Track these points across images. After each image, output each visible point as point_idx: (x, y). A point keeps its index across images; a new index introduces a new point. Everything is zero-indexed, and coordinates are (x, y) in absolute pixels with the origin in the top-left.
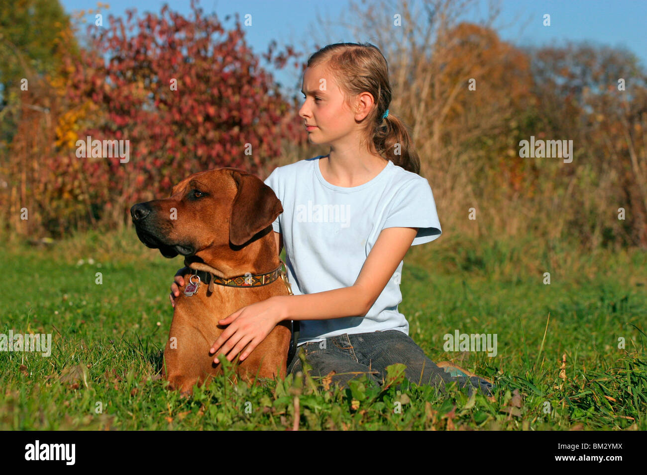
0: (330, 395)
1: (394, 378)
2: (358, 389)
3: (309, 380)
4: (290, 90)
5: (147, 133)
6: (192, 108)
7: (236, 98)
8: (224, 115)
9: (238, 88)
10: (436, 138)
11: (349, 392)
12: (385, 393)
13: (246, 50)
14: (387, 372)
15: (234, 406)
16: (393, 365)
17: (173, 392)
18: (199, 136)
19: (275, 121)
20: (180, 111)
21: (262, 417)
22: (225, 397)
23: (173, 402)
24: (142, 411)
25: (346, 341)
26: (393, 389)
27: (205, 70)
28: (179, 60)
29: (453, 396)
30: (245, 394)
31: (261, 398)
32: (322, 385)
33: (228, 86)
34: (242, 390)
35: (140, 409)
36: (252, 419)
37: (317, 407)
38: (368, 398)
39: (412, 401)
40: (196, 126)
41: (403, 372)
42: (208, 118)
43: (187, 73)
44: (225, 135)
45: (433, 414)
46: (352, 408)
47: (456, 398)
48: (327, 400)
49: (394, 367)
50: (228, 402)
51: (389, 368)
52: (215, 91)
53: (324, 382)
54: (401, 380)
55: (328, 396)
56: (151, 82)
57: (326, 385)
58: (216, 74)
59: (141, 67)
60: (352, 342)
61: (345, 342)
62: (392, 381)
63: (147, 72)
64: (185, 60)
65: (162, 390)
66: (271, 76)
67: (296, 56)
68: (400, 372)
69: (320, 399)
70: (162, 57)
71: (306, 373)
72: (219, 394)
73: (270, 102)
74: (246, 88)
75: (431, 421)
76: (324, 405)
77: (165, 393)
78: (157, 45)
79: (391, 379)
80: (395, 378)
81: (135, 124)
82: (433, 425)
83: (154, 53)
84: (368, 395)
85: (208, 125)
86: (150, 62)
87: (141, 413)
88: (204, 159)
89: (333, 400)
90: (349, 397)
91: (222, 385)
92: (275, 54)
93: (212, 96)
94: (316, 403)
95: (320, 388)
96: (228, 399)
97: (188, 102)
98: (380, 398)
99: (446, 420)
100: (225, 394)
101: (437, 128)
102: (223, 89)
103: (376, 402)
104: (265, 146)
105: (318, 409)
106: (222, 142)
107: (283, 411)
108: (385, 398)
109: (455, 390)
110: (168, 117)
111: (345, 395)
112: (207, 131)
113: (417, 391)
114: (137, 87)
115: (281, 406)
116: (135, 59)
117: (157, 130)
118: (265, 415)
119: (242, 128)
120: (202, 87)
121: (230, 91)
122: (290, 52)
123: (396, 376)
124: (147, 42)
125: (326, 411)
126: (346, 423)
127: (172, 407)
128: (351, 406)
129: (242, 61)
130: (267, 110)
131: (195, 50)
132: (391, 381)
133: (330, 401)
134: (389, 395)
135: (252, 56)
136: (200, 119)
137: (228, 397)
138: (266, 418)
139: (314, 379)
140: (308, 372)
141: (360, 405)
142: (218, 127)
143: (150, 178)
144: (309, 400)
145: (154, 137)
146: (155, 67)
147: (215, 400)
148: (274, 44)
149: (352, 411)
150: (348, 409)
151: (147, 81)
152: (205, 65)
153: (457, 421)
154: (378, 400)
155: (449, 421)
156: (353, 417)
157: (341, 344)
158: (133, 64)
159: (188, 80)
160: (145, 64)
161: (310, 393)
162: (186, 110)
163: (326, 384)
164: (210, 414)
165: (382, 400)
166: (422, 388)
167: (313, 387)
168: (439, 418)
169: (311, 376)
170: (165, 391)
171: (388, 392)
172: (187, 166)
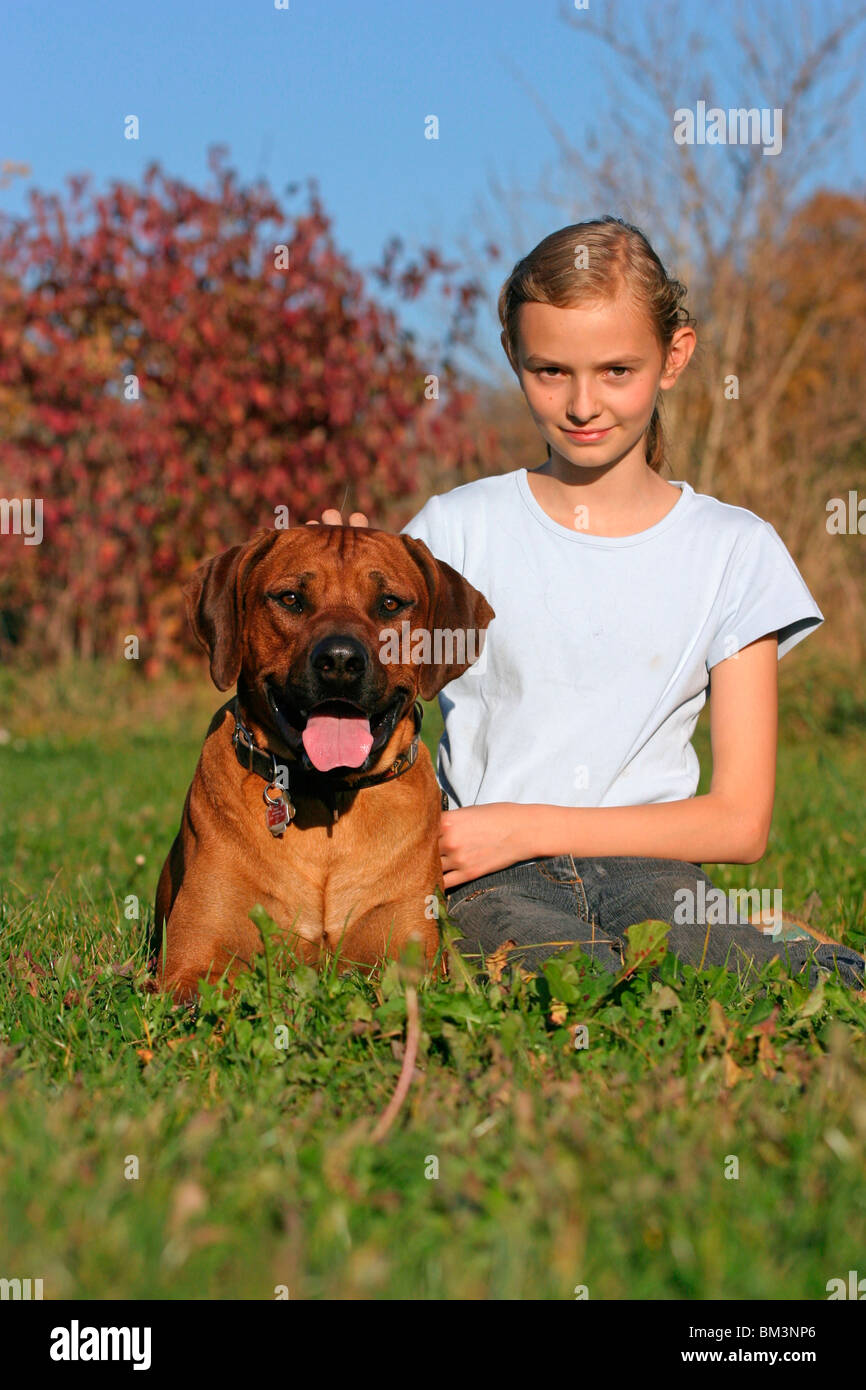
0: (502, 994)
1: (643, 953)
2: (564, 979)
3: (457, 961)
4: (434, 346)
5: (119, 449)
6: (219, 393)
7: (315, 368)
8: (291, 404)
9: (318, 345)
10: (761, 444)
11: (542, 983)
12: (625, 986)
13: (335, 260)
14: (627, 940)
15: (290, 1024)
16: (641, 925)
17: (157, 997)
18: (234, 454)
19: (403, 416)
20: (192, 398)
21: (350, 1045)
22: (270, 1004)
23: (157, 1019)
24: (87, 1040)
25: (568, 868)
26: (644, 976)
27: (245, 307)
28: (188, 285)
29: (777, 992)
30: (312, 996)
31: (347, 1003)
32: (487, 972)
33: (295, 340)
34: (305, 986)
35: (82, 1035)
36: (327, 1048)
37: (471, 1019)
38: (586, 998)
39: (682, 1000)
40: (228, 431)
41: (663, 939)
42: (254, 412)
43: (205, 312)
44: (294, 449)
45: (728, 1028)
46: (552, 1021)
47: (782, 995)
48: (494, 1004)
49: (644, 929)
50: (275, 1013)
51: (633, 931)
52: (269, 354)
53: (491, 967)
54: (660, 957)
55: (496, 995)
56: (125, 335)
57: (494, 972)
58: (271, 314)
59: (102, 303)
60: (579, 872)
61: (566, 871)
62: (640, 960)
63: (115, 313)
64: (201, 283)
65: (133, 992)
66: (392, 318)
67: (447, 269)
68: (657, 939)
69: (479, 1001)
70: (149, 280)
71: (450, 946)
72: (255, 999)
73: (392, 373)
74: (336, 344)
75: (723, 1042)
76: (489, 1014)
77: (139, 999)
78: (138, 254)
79: (637, 955)
80: (646, 953)
81: (93, 431)
82: (729, 1051)
83: (131, 270)
84: (587, 993)
85: (256, 428)
86: (122, 292)
87: (85, 1044)
88: (248, 503)
89: (510, 1003)
90: (543, 996)
91: (262, 977)
92: (400, 267)
93: (263, 362)
94: (469, 1011)
95: (483, 979)
96: (276, 1008)
97: (209, 378)
98: (614, 996)
99: (757, 1039)
100: (270, 997)
101: (762, 423)
102: (285, 344)
103: (604, 1006)
104: (382, 471)
105: (472, 1022)
106: (287, 464)
107: (397, 1030)
108: (625, 997)
109: (782, 977)
110: (164, 412)
111: (535, 992)
112: (253, 441)
113: (696, 981)
114: (96, 349)
115: (393, 1018)
116: (90, 285)
117: (142, 442)
118: (358, 1039)
119: (331, 430)
120: (240, 343)
121: (300, 353)
122: (433, 261)
123: (648, 949)
124: (114, 247)
125: (492, 1026)
126: (536, 1053)
127: (156, 1031)
128: (548, 1016)
129: (327, 285)
130: (384, 390)
131: (220, 263)
132: (637, 959)
133: (503, 1007)
134: (633, 991)
135: (348, 273)
136: (237, 413)
137: (274, 1002)
138: (360, 1046)
139: (468, 961)
140: (455, 943)
141: (569, 1014)
142: (275, 430)
143: (130, 549)
144: (455, 1004)
145: (134, 458)
146: (132, 300)
147: (247, 1009)
148: (396, 245)
149: (551, 1026)
150: (542, 1023)
151: (117, 334)
152: (244, 295)
153: (784, 1042)
154: (610, 1003)
155: (762, 1044)
156: (551, 1038)
157: (555, 873)
158: (85, 296)
159: (208, 329)
160: (112, 297)
161: (459, 989)
162: (205, 394)
163: (494, 970)
164: (236, 1042)
165: (618, 1003)
166: (709, 975)
167: (464, 976)
168: (741, 1037)
169: (461, 953)
170: (140, 995)
171: (632, 986)
172: (210, 519)
